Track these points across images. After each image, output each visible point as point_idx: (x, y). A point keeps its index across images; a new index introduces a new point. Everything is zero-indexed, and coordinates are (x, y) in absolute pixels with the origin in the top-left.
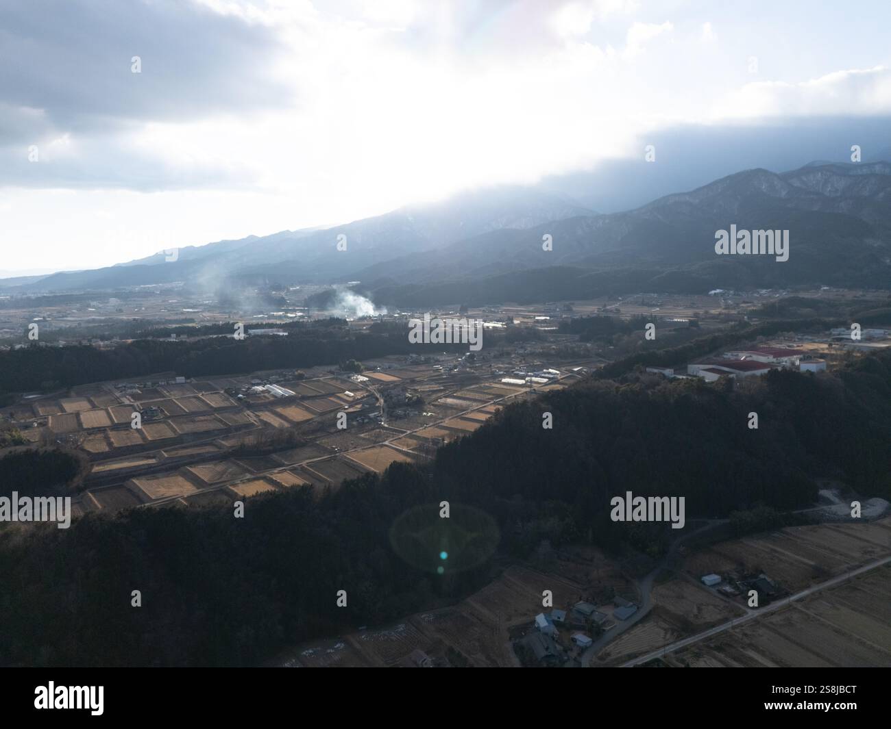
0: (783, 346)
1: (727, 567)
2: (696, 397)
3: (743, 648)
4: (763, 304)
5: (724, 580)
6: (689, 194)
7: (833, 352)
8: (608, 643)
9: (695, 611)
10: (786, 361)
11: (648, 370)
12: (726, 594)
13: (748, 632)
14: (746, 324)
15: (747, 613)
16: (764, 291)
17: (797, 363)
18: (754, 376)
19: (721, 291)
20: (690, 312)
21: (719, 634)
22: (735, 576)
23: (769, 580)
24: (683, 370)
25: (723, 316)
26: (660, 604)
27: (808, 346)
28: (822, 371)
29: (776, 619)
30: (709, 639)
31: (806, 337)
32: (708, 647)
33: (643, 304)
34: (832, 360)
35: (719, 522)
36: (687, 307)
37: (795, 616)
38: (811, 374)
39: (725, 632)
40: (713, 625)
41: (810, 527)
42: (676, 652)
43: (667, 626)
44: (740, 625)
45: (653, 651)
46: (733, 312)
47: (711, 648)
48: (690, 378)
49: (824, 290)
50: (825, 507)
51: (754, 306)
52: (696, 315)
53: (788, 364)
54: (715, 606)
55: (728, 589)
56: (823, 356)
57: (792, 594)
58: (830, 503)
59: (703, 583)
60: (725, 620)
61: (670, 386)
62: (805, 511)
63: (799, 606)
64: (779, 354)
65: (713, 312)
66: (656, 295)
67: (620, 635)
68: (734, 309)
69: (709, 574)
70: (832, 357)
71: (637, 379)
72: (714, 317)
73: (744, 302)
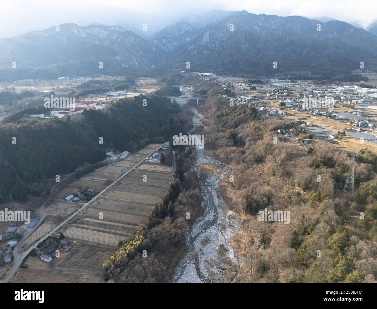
0: (89, 100)
1: (76, 191)
2: (55, 125)
3: (83, 218)
4: (81, 83)
5: (74, 196)
6: (43, 31)
7: (107, 101)
8: (25, 240)
9: (64, 212)
10: (91, 106)
11: (32, 116)
12: (76, 201)
13: (85, 212)
14: (75, 92)
15: (84, 205)
16: (81, 78)
17: (95, 106)
18: (79, 113)
19: (64, 78)
20: (51, 88)
21: (74, 217)
22: (78, 193)
23: (91, 190)
24: (49, 114)
25: (65, 89)
26: (48, 215)
27: (98, 99)
28: (104, 109)
29: (95, 204)
30: (70, 220)
31: (98, 96)
32: (70, 223)
33: (27, 85)
34: (107, 104)
35: (71, 174)
36: (49, 86)
37: (101, 200)
38: (100, 110)
39: (76, 215)
40: (71, 215)
41: (104, 167)
42: (57, 231)
43: (52, 222)
44: (82, 210)
45: (47, 234)
46: (69, 87)
47: (71, 223)
48: (52, 117)
49: (104, 77)
50: (109, 159)
51: (78, 84)
52: (53, 89)
53: (92, 107)
54: (71, 207)
55: (76, 199)
56: (104, 103)
57: (99, 193)
58: (111, 156)
59: (66, 200)
60: (76, 211)
61: (43, 122)
62: (102, 162)
63: (102, 196)
64: (88, 103)
65: (61, 87)
66: (33, 80)
67: (31, 234)
68: (70, 85)
69: (68, 196)
70: (107, 103)
71: (26, 121)
72: (61, 90)
73: (74, 83)
